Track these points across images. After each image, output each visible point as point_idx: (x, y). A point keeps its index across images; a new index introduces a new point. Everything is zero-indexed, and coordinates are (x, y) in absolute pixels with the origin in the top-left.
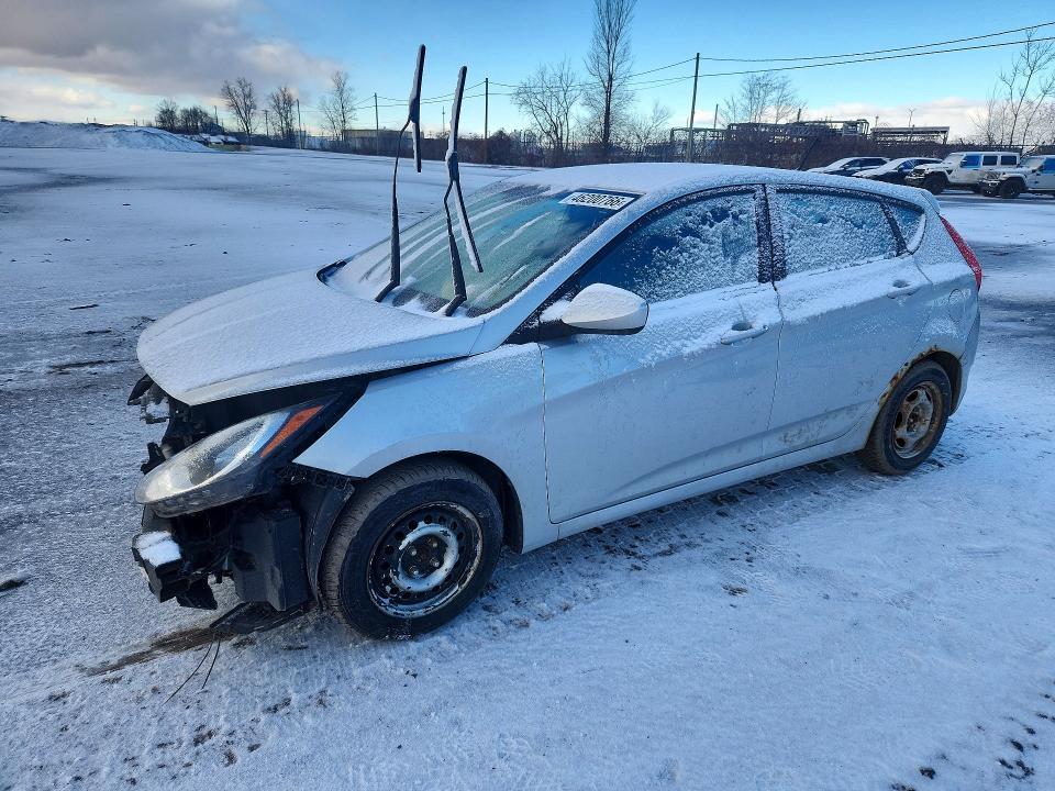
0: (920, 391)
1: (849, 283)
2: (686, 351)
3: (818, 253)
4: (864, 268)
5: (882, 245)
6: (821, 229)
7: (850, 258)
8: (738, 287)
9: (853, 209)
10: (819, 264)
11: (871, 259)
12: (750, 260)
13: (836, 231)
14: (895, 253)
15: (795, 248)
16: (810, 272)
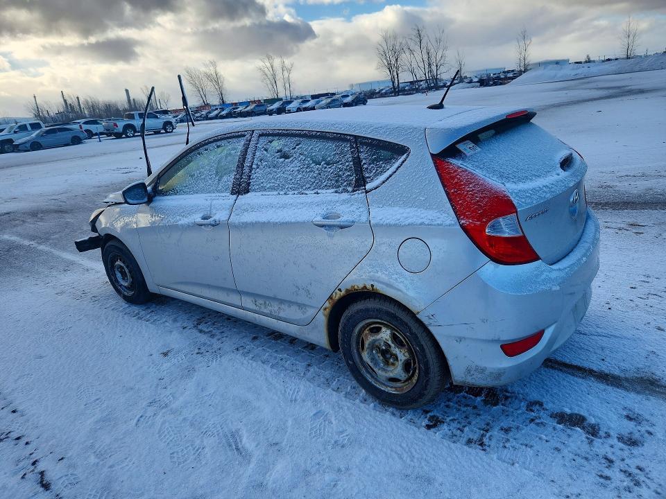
0: (384, 329)
1: (284, 206)
2: (180, 223)
3: (273, 181)
4: (311, 196)
5: (337, 181)
6: (282, 162)
7: (300, 188)
8: (218, 194)
9: (317, 148)
10: (273, 189)
11: (319, 191)
12: (229, 179)
13: (293, 166)
14: (350, 189)
15: (257, 175)
16: (264, 193)
